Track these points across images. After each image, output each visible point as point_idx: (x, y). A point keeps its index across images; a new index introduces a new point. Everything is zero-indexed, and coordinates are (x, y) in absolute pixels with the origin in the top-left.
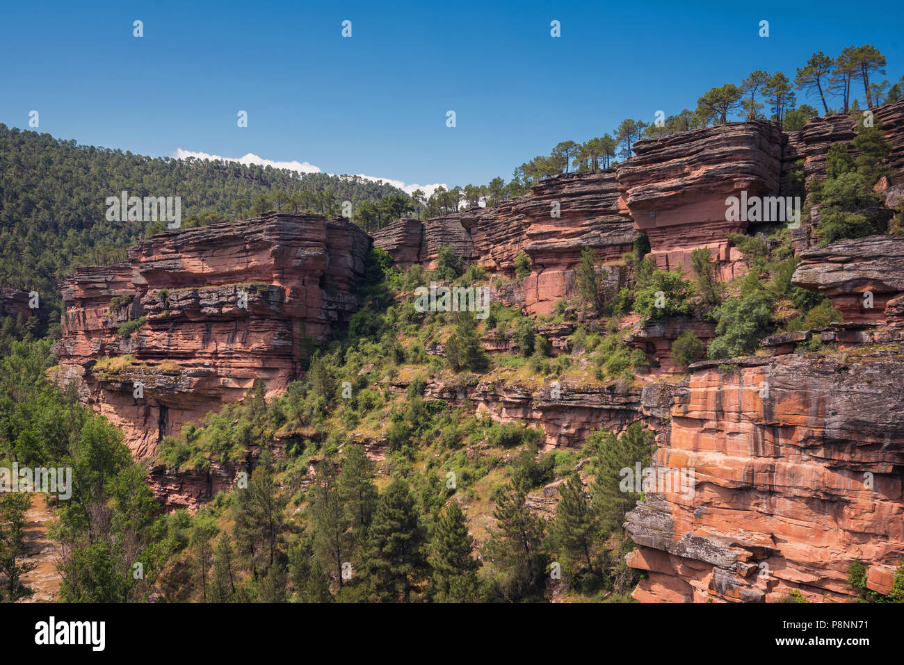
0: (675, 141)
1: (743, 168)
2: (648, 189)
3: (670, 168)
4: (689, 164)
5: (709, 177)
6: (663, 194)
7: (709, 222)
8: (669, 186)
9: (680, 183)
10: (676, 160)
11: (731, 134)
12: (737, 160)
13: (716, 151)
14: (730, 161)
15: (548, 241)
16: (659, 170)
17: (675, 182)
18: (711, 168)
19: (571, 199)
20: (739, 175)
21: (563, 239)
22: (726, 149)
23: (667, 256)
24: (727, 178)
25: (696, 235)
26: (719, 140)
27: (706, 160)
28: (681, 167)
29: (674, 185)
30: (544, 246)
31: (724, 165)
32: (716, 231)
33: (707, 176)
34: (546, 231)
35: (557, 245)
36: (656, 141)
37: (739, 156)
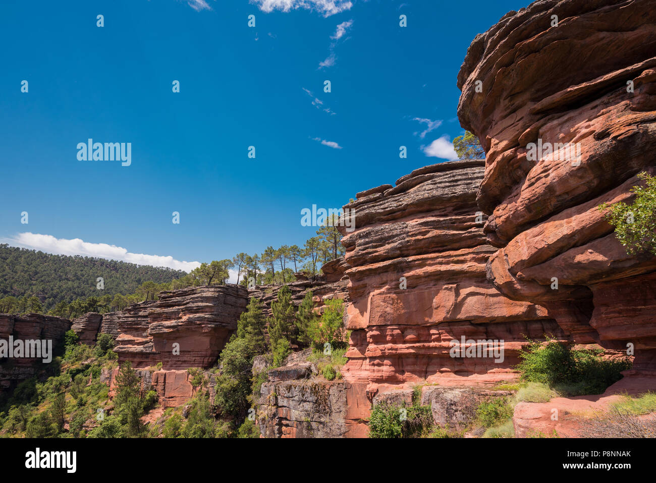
0: (177, 294)
1: (208, 318)
2: (159, 326)
3: (172, 313)
4: (182, 311)
5: (190, 322)
6: (166, 330)
7: (193, 352)
8: (169, 325)
9: (175, 324)
10: (177, 307)
11: (205, 295)
12: (206, 312)
13: (196, 304)
14: (202, 312)
15: (126, 346)
16: (167, 313)
17: (173, 323)
18: (191, 316)
19: (143, 319)
20: (206, 322)
21: (136, 346)
22: (200, 304)
23: (165, 375)
24: (199, 324)
25: (186, 359)
26: (197, 298)
27: (190, 311)
28: (178, 312)
29: (172, 324)
30: (123, 350)
31: (198, 315)
32: (197, 358)
33: (188, 321)
34: (126, 339)
35: (131, 350)
36: (171, 292)
37: (207, 309)
